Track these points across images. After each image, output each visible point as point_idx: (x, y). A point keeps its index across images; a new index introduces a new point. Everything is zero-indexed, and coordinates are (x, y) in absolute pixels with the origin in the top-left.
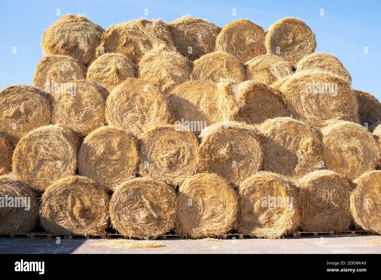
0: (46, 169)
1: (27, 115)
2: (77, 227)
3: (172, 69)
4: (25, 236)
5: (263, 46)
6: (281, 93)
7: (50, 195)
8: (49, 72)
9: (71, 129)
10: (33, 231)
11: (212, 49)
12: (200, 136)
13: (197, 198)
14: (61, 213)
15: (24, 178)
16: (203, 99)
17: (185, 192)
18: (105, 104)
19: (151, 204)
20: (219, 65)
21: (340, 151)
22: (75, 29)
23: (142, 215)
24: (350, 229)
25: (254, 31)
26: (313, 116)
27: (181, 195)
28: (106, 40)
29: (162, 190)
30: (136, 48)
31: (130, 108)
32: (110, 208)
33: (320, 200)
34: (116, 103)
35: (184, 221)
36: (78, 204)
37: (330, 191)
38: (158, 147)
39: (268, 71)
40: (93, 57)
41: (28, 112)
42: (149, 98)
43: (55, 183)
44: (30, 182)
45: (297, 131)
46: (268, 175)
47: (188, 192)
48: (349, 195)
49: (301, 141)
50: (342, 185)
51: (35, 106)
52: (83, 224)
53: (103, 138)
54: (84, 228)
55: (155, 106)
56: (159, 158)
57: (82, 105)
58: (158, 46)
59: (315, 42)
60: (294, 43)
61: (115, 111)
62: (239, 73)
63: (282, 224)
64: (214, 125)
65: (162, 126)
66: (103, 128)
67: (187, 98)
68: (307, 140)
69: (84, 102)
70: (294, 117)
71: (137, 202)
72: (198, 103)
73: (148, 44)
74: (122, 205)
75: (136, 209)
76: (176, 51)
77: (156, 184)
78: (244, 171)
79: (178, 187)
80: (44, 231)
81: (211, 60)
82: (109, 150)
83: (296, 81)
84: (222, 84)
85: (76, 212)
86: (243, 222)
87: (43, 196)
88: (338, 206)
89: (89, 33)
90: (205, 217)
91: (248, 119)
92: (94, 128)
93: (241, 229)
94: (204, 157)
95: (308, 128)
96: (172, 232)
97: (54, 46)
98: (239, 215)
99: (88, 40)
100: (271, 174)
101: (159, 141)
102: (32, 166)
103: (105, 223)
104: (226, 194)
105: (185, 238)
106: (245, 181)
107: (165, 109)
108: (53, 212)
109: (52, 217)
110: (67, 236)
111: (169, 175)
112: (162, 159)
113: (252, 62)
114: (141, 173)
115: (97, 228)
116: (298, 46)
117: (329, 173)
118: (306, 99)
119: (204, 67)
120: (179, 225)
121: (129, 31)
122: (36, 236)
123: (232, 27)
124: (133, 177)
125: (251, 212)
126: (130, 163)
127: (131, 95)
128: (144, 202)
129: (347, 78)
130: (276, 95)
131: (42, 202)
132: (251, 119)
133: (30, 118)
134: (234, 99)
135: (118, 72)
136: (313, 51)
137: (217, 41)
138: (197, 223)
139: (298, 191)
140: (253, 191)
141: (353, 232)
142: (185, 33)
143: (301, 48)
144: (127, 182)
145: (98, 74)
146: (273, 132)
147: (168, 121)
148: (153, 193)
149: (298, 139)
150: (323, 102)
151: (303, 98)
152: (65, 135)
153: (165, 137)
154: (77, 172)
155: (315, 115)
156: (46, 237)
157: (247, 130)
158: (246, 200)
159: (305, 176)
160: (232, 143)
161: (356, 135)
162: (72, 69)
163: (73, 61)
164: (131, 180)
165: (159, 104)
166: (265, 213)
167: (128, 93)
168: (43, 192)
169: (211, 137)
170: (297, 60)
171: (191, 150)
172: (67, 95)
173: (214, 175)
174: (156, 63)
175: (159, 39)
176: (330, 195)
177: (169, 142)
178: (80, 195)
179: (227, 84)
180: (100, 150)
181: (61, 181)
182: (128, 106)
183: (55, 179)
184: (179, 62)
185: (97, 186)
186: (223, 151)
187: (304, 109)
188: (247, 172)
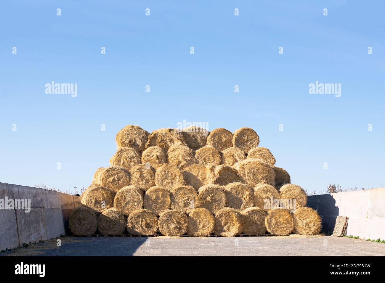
0: (130, 206)
1: (119, 181)
2: (144, 231)
3: (185, 156)
4: (120, 236)
5: (231, 142)
6: (236, 171)
7: (132, 218)
8: (122, 157)
9: (139, 188)
10: (123, 233)
11: (205, 144)
12: (198, 191)
13: (197, 219)
14: (137, 225)
15: (120, 210)
16: (200, 174)
17: (191, 216)
18: (154, 176)
19: (177, 221)
20: (208, 154)
21: (262, 198)
22: (134, 133)
23: (173, 226)
24: (265, 233)
25: (227, 134)
26: (251, 182)
27: (190, 218)
28: (151, 139)
29: (181, 215)
30: (166, 143)
31: (166, 178)
32: (159, 223)
33: (251, 220)
34: (160, 175)
35: (191, 229)
36: (144, 222)
37: (256, 216)
38: (179, 196)
39: (233, 156)
40: (144, 148)
41: (119, 179)
42: (175, 173)
43: (133, 212)
44: (122, 212)
45: (242, 189)
46: (228, 209)
47: (193, 216)
48: (265, 218)
49: (244, 194)
50: (262, 214)
51: (122, 177)
52: (146, 230)
53: (155, 192)
54: (147, 232)
55: (178, 177)
56: (180, 201)
57: (144, 177)
58: (178, 143)
59: (259, 140)
60: (248, 141)
61: (159, 179)
62: (218, 158)
63: (234, 230)
64: (205, 186)
65: (181, 186)
66: (154, 187)
67: (192, 173)
68: (247, 193)
69: (145, 175)
70: (242, 183)
71: (170, 221)
72: (198, 175)
73: (172, 141)
74: (163, 222)
75: (170, 223)
76: (187, 146)
77: (179, 212)
78: (218, 207)
79: (188, 214)
80: (129, 233)
81: (204, 151)
82: (158, 198)
83: (244, 165)
84: (209, 166)
85: (143, 225)
86: (217, 229)
87: (129, 218)
88: (259, 223)
89: (141, 135)
90: (200, 227)
91: (221, 183)
92: (150, 187)
93: (216, 233)
94: (200, 201)
95: (247, 188)
96: (186, 234)
97: (123, 142)
98: (215, 227)
99: (141, 139)
100: (230, 208)
101: (180, 194)
102: (123, 205)
103: (156, 230)
104: (209, 217)
105: (191, 237)
106: (218, 212)
107: (182, 179)
108: (133, 225)
109: (132, 227)
110: (139, 235)
111: (184, 209)
112: (181, 202)
113: (225, 152)
114: (172, 208)
115: (152, 232)
116: (249, 143)
117: (256, 208)
118: (248, 174)
119: (201, 155)
120: (189, 231)
121: (162, 135)
122: (125, 236)
123: (215, 132)
124: (168, 209)
125: (220, 225)
126: (167, 203)
127: (167, 172)
128: (174, 221)
129: (273, 160)
130: (234, 172)
131: (128, 221)
132: (222, 183)
133: (120, 182)
134: (214, 174)
135: (157, 157)
136: (257, 145)
137: (208, 140)
138: (197, 230)
139: (242, 216)
140: (221, 216)
141: (267, 235)
142: (191, 135)
143: (251, 143)
144: (165, 212)
145: (148, 158)
146: (231, 190)
147: (184, 184)
148: (178, 217)
149: (243, 193)
150: (256, 175)
151: (246, 173)
152: (138, 191)
153: (182, 192)
154: (143, 207)
155: (252, 181)
156: (130, 236)
157: (219, 189)
158: (219, 220)
159: (246, 210)
160: (213, 194)
161: (270, 191)
162: (134, 155)
163: (135, 151)
164: (167, 211)
165: (180, 176)
166: (227, 226)
167: (165, 171)
168: (128, 216)
169: (203, 192)
170: (249, 150)
171: (194, 197)
172: (137, 172)
173: (204, 209)
174: (177, 152)
175: (178, 140)
176: (256, 218)
177: (184, 194)
178: (145, 217)
179: (211, 166)
180: (154, 197)
181: (136, 211)
182: (165, 177)
183: (133, 210)
184: (188, 152)
185: (153, 214)
186: (209, 198)
187: (247, 179)
188: (219, 207)
